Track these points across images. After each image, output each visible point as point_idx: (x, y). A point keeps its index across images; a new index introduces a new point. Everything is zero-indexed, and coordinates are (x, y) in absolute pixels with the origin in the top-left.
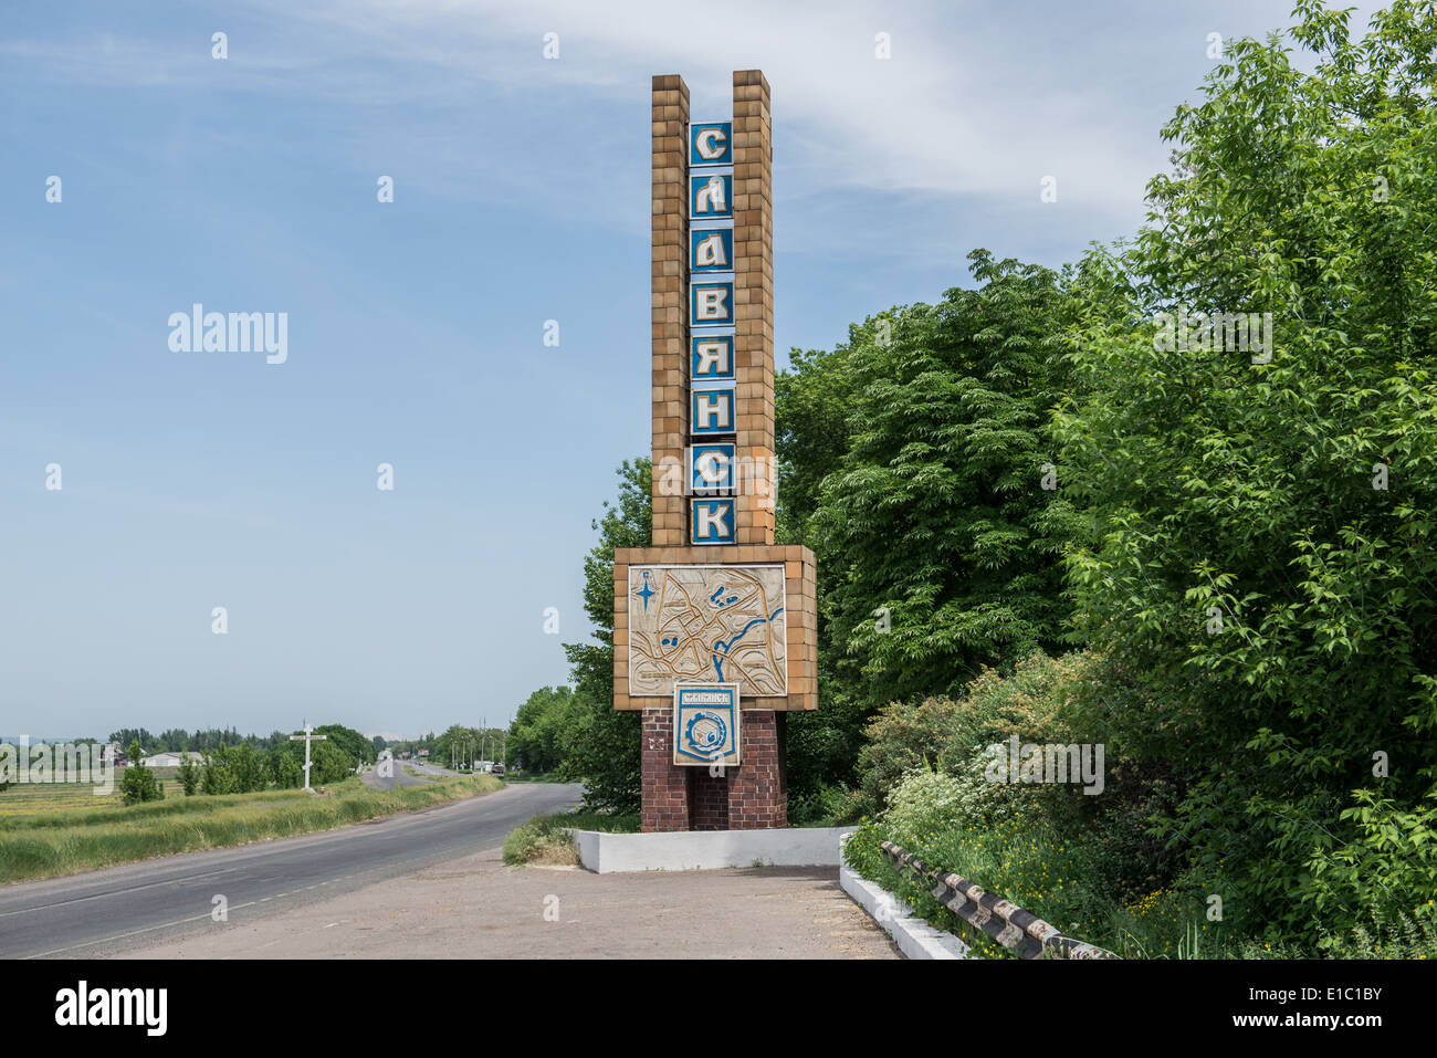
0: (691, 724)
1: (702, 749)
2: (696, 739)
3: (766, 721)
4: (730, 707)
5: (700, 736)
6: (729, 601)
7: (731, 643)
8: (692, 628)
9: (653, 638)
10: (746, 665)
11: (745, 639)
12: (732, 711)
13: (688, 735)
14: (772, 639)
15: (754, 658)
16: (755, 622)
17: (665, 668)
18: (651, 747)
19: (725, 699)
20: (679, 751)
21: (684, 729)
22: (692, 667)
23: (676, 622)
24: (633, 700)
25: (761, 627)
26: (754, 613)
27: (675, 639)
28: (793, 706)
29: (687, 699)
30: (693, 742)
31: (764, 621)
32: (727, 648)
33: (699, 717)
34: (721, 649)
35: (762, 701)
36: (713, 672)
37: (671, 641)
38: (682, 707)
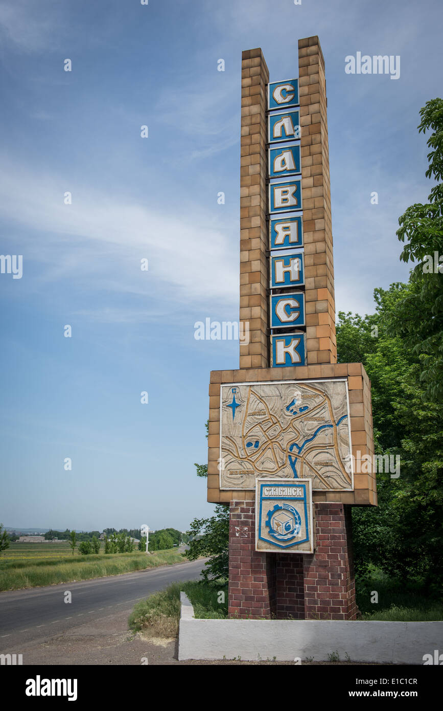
0: (270, 514)
1: (279, 537)
2: (275, 527)
3: (336, 513)
4: (303, 500)
5: (278, 525)
6: (301, 410)
7: (303, 445)
8: (271, 432)
9: (239, 442)
10: (317, 464)
11: (316, 441)
12: (305, 504)
13: (268, 524)
14: (339, 441)
15: (323, 457)
16: (324, 426)
17: (249, 466)
18: (237, 535)
19: (299, 492)
20: (261, 539)
21: (265, 519)
22: (271, 466)
23: (258, 428)
24: (223, 494)
25: (329, 431)
26: (322, 419)
27: (257, 442)
28: (359, 500)
29: (266, 492)
30: (272, 531)
31: (332, 425)
32: (300, 449)
33: (277, 509)
34: (295, 450)
35: (332, 495)
36: (288, 470)
37: (254, 443)
38: (262, 499)
